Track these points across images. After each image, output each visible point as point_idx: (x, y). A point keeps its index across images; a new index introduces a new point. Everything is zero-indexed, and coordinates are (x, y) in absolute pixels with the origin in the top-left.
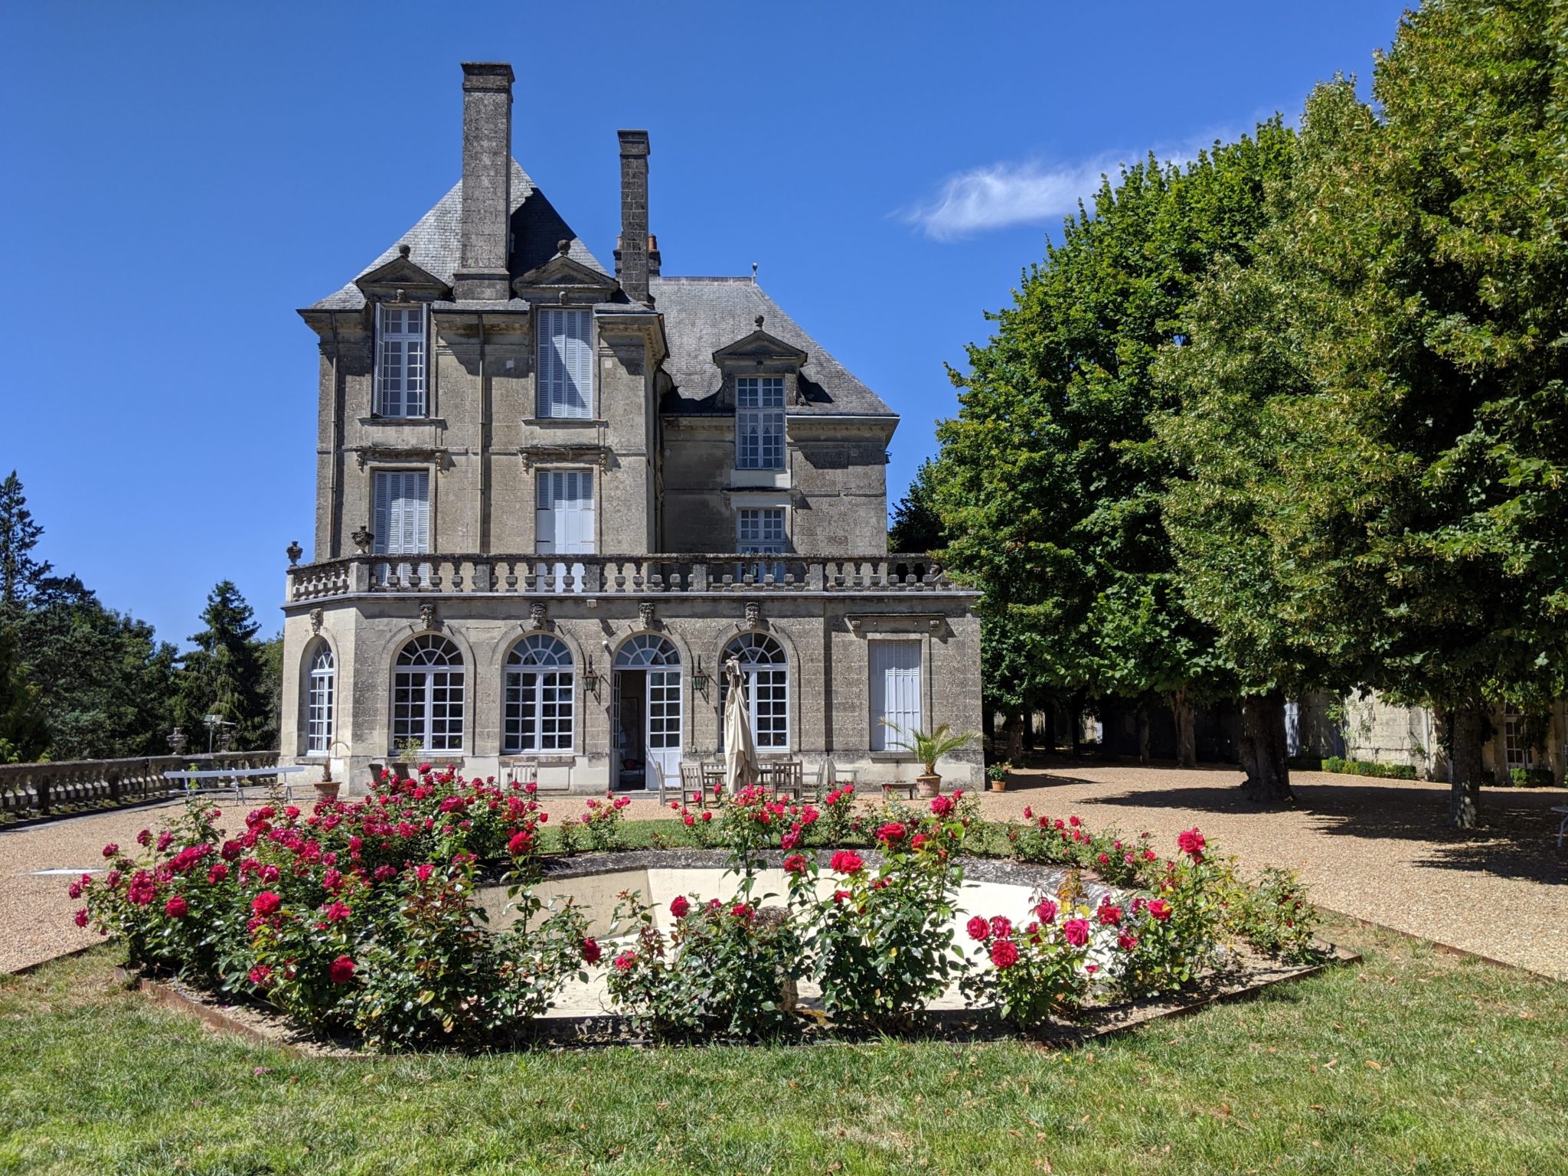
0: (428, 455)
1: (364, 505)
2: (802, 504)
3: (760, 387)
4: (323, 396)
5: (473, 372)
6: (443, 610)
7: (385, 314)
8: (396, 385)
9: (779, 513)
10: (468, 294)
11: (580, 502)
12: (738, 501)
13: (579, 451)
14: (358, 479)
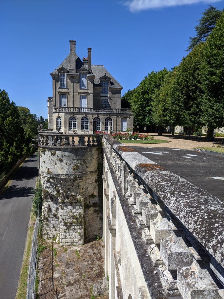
0: (66, 93)
1: (59, 99)
2: (110, 99)
3: (105, 83)
4: (53, 85)
5: (72, 82)
6: (74, 114)
7: (60, 74)
8: (62, 83)
9: (107, 100)
10: (71, 72)
11: (85, 99)
12: (102, 98)
13: (85, 93)
14: (58, 96)
